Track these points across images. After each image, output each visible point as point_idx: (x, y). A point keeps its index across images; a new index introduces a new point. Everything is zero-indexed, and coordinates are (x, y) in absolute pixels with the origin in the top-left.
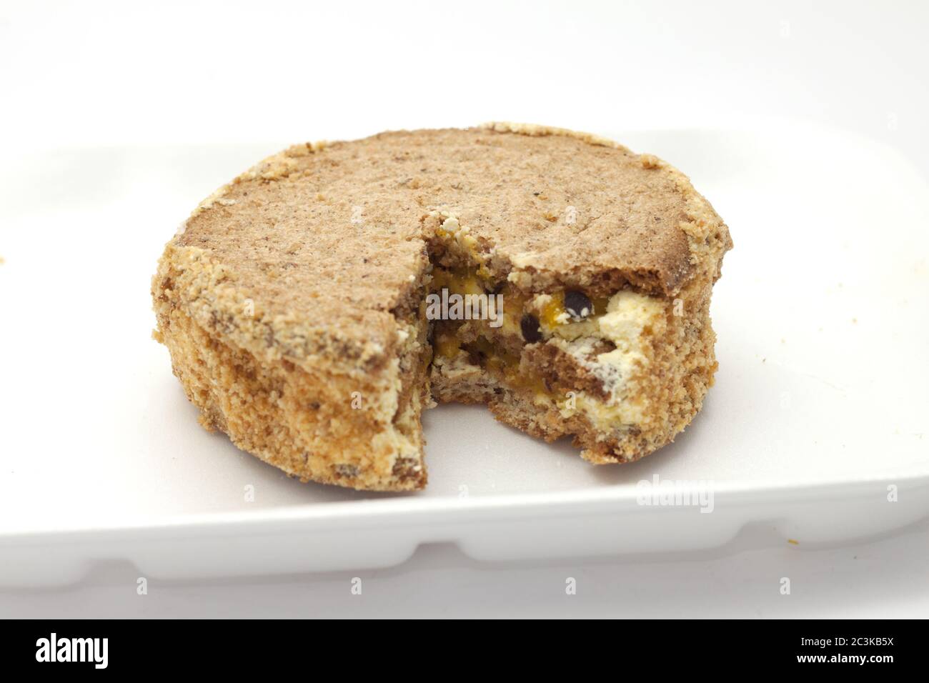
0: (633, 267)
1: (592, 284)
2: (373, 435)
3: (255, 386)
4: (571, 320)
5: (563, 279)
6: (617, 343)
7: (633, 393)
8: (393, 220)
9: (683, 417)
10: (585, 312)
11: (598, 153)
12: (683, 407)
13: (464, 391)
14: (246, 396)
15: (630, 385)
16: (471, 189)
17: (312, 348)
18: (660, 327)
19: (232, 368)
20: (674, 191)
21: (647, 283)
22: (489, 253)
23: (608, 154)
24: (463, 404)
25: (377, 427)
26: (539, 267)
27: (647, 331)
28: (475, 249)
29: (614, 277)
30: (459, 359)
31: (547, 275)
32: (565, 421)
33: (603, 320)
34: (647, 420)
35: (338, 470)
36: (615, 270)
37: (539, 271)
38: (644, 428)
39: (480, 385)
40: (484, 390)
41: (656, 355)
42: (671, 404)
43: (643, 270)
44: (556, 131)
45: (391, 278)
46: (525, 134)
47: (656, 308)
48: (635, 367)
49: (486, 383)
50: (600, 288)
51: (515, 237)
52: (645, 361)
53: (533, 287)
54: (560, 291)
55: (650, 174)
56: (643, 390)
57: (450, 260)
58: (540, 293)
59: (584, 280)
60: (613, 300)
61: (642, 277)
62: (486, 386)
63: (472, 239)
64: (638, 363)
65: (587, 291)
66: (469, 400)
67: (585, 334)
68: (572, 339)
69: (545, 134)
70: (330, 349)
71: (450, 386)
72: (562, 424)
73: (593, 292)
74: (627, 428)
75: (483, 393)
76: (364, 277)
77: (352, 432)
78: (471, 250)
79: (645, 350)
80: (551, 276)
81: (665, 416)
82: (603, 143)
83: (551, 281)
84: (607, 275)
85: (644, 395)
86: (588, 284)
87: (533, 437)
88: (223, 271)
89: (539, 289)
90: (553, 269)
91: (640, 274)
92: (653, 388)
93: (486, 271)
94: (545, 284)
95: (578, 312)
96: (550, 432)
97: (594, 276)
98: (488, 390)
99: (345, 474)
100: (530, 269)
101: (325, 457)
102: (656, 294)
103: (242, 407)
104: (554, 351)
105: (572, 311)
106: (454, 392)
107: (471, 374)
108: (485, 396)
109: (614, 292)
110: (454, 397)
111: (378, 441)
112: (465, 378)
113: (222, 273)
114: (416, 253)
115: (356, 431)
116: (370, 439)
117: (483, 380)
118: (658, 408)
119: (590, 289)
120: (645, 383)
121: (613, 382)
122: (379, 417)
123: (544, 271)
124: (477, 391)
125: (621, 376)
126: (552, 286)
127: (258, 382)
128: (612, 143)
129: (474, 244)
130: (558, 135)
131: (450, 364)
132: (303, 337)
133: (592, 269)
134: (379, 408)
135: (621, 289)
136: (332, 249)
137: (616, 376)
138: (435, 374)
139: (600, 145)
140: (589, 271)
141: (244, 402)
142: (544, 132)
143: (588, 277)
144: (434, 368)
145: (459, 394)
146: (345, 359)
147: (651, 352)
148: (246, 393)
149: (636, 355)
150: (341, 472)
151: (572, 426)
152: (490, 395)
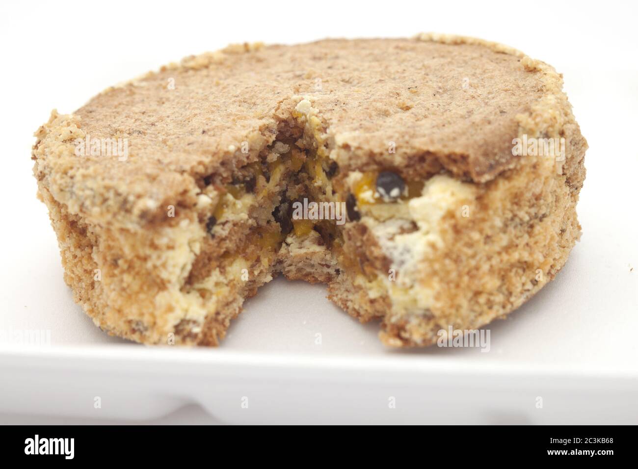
0: (446, 151)
1: (407, 166)
2: (158, 292)
3: (84, 242)
4: (380, 201)
5: (378, 158)
6: (420, 224)
7: (423, 275)
8: (258, 102)
9: (490, 308)
10: (395, 192)
11: (497, 59)
12: (492, 298)
13: (308, 270)
14: (75, 250)
15: (421, 266)
16: (358, 83)
17: (98, 200)
18: (466, 212)
19: (67, 223)
20: (538, 91)
21: (459, 168)
22: (326, 133)
23: (505, 60)
24: (308, 283)
25: (162, 286)
26: (354, 144)
27: (450, 215)
28: (319, 130)
29: (429, 159)
30: (309, 239)
31: (360, 152)
32: (372, 302)
33: (415, 203)
34: (439, 305)
35: (134, 326)
36: (428, 153)
37: (353, 149)
38: (437, 313)
39: (323, 265)
40: (326, 270)
41: (456, 240)
42: (477, 293)
43: (455, 154)
44: (470, 41)
45: (209, 146)
46: (443, 43)
47: (465, 193)
48: (429, 250)
49: (328, 263)
50: (415, 170)
51: (353, 119)
52: (440, 244)
53: (350, 165)
54: (374, 171)
55: (528, 76)
56: (435, 273)
57: (305, 142)
58: (354, 170)
59: (398, 161)
60: (427, 183)
61: (455, 161)
62: (328, 266)
63: (316, 121)
64: (433, 246)
65: (402, 172)
66: (313, 279)
67: (398, 215)
68: (382, 219)
69: (459, 43)
70: (111, 202)
71: (294, 264)
72: (368, 304)
73: (408, 173)
74: (421, 312)
75: (325, 272)
76: (189, 144)
77: (141, 288)
78: (315, 130)
79: (443, 232)
80: (365, 154)
81: (464, 303)
82: (507, 51)
83: (364, 160)
84: (423, 157)
85: (436, 279)
86: (403, 165)
87: (351, 316)
88: (71, 132)
89: (353, 167)
90: (366, 147)
91: (453, 159)
92: (448, 273)
93: (323, 151)
94: (359, 162)
95: (388, 191)
96: (362, 312)
97: (410, 158)
98: (329, 270)
99: (139, 330)
100: (346, 147)
101: (119, 311)
102: (467, 179)
103: (73, 262)
104: (364, 230)
105: (382, 190)
106: (299, 270)
107: (314, 253)
108: (327, 276)
109: (430, 175)
110: (299, 275)
111: (162, 299)
112: (309, 257)
113: (70, 134)
114: (256, 128)
115: (145, 288)
116: (154, 297)
117: (326, 260)
118: (456, 296)
119: (405, 170)
120: (437, 266)
121: (402, 263)
122: (164, 275)
123: (359, 148)
124: (319, 270)
125: (412, 257)
126: (367, 164)
127: (87, 238)
128: (515, 51)
129: (317, 125)
130: (472, 44)
131: (299, 243)
132: (92, 189)
133: (409, 151)
134: (164, 265)
135: (438, 173)
136: (187, 122)
137: (407, 257)
138: (283, 251)
139: (504, 53)
140: (405, 153)
141: (75, 257)
142: (459, 41)
143: (404, 158)
144: (284, 245)
145: (304, 273)
146: (123, 213)
147: (450, 235)
148: (75, 248)
149: (434, 237)
150: (136, 328)
151: (378, 306)
152: (332, 275)
